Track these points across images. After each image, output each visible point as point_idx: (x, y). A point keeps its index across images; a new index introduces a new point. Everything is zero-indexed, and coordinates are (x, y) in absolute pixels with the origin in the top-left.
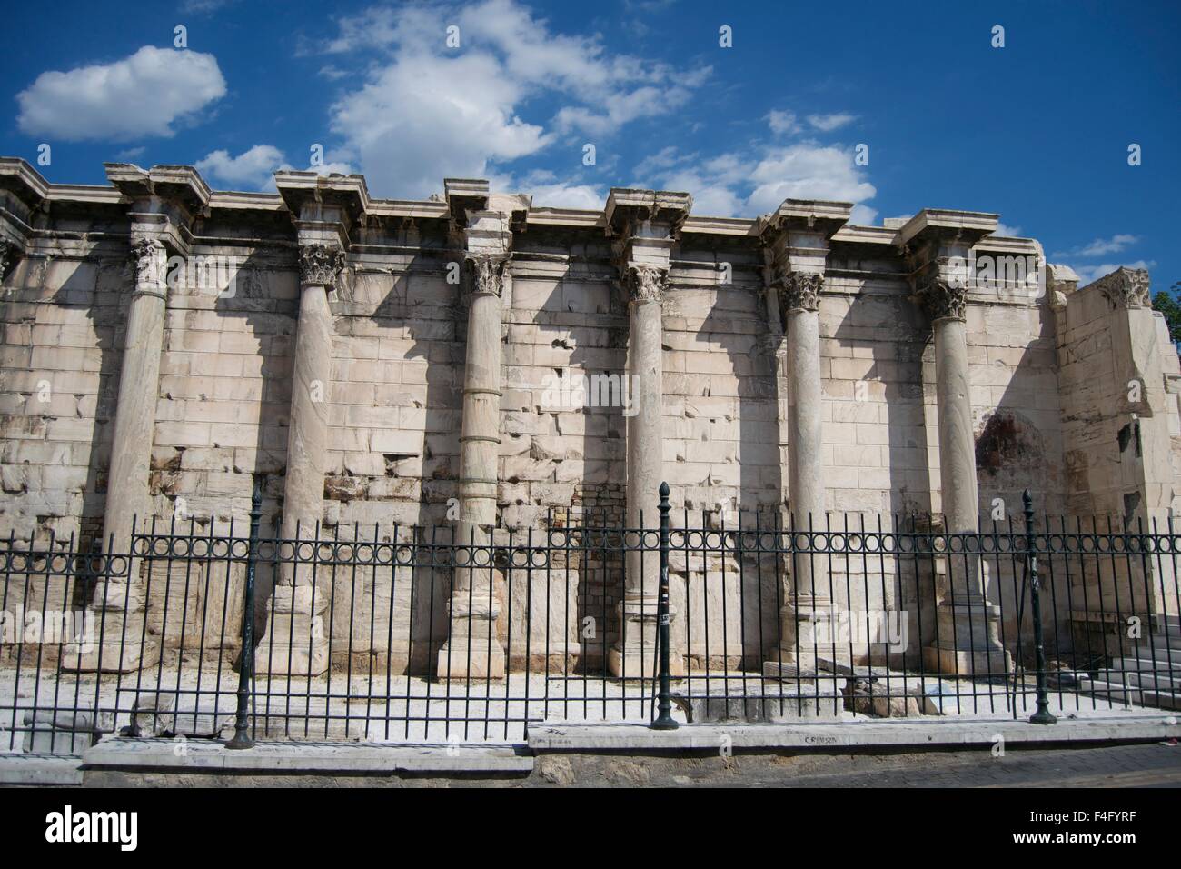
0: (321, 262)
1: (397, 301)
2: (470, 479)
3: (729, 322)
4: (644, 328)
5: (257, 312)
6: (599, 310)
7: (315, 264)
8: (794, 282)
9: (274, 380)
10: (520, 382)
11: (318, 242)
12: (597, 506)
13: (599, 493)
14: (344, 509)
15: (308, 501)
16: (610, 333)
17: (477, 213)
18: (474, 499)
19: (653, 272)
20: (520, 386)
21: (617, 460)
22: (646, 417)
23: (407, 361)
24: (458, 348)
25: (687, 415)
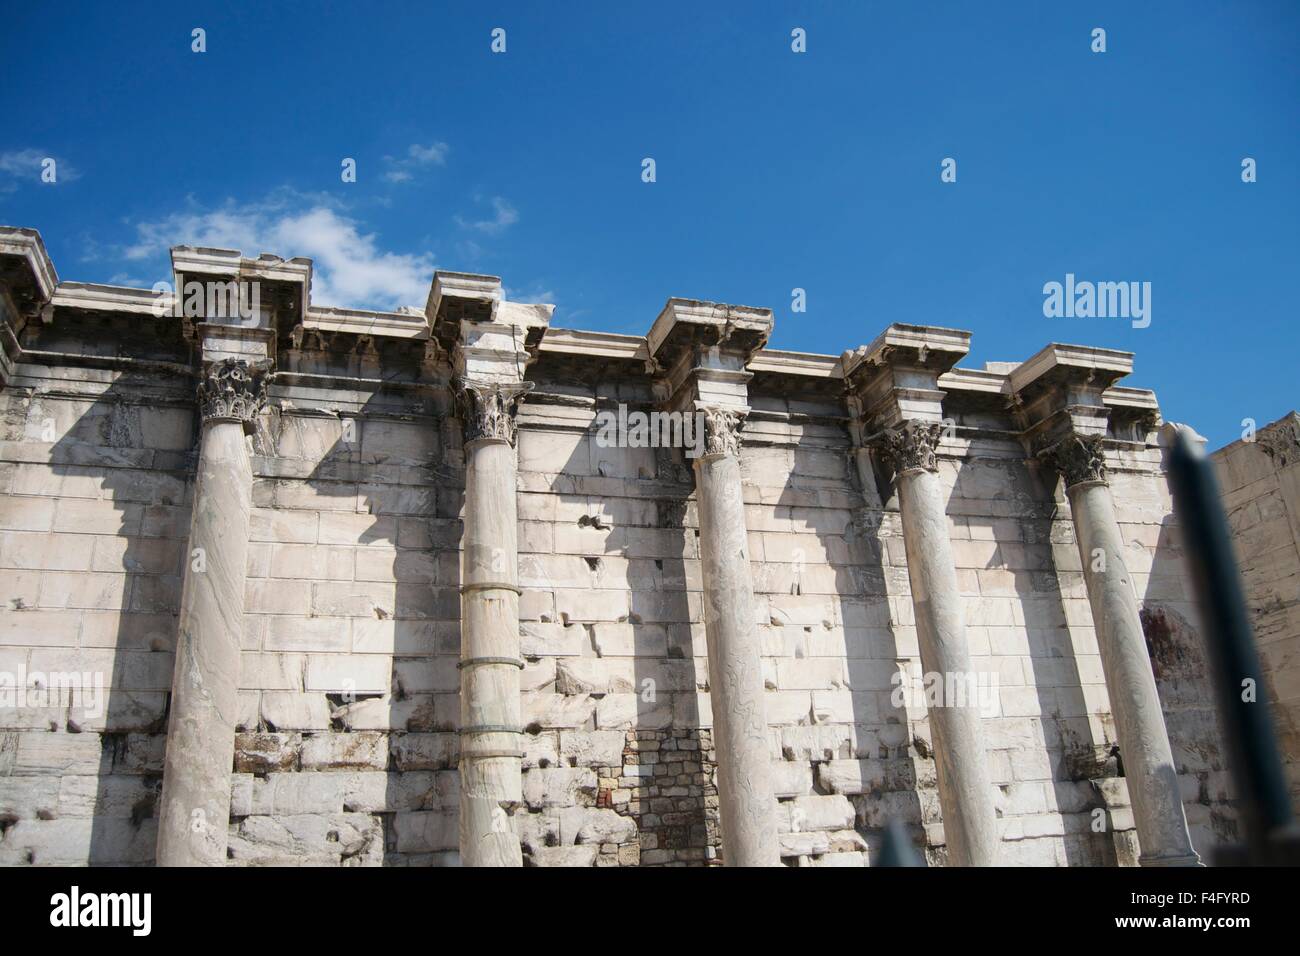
0: (239, 387)
1: (346, 456)
2: (482, 727)
3: (814, 492)
4: (722, 493)
5: (119, 469)
6: (641, 474)
7: (230, 389)
8: (906, 433)
9: (145, 576)
10: (535, 577)
11: (237, 357)
12: (660, 763)
13: (661, 742)
14: (260, 788)
15: (209, 774)
16: (659, 507)
17: (479, 325)
18: (490, 760)
19: (728, 416)
20: (537, 583)
21: (684, 691)
22: (739, 623)
23: (363, 547)
24: (442, 527)
25: (774, 622)
